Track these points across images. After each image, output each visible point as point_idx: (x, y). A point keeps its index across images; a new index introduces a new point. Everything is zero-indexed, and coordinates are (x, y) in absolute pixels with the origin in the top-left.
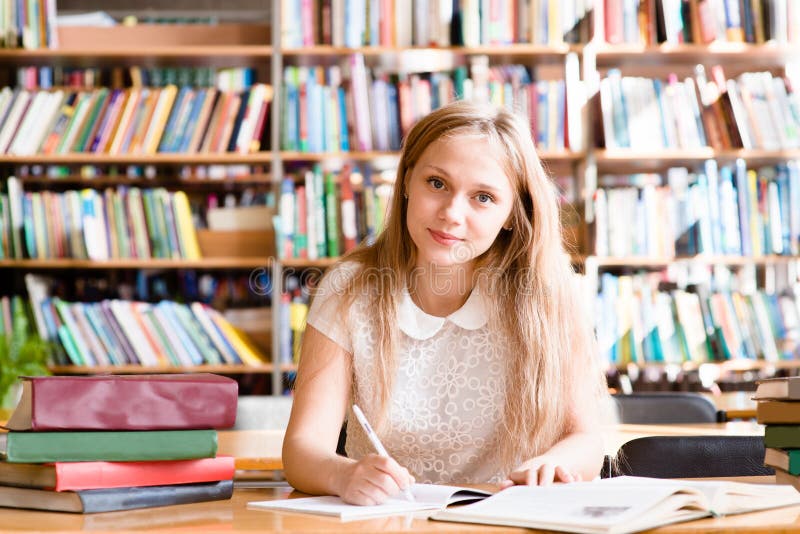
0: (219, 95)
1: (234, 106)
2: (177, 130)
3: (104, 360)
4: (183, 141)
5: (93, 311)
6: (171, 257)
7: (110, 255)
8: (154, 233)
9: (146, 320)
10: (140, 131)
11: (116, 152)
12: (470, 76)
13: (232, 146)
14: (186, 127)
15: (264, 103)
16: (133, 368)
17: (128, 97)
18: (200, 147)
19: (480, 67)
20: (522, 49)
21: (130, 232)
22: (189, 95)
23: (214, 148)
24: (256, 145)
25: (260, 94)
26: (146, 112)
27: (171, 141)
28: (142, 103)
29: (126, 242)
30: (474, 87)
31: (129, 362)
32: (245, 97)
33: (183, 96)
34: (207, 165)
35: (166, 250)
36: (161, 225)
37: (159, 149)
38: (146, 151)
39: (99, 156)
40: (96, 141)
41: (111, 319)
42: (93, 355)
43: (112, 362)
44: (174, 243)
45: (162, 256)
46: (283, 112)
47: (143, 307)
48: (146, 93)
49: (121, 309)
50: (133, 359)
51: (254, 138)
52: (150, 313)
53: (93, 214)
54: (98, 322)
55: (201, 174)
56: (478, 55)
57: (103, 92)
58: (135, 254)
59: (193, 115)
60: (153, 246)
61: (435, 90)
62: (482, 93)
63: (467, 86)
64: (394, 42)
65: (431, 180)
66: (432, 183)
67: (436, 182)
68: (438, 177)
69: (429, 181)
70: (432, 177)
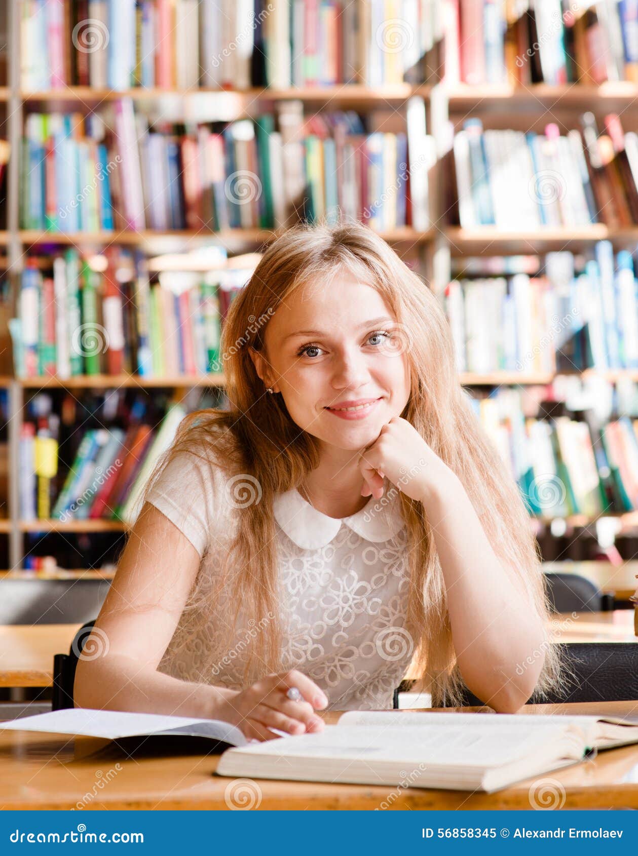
12: (277, 128)
19: (291, 117)
20: (350, 92)
30: (283, 143)
56: (289, 100)
61: (229, 148)
62: (293, 152)
63: (274, 141)
64: (174, 84)
65: (304, 351)
66: (305, 353)
67: (307, 350)
68: (310, 343)
69: (300, 354)
70: (303, 346)
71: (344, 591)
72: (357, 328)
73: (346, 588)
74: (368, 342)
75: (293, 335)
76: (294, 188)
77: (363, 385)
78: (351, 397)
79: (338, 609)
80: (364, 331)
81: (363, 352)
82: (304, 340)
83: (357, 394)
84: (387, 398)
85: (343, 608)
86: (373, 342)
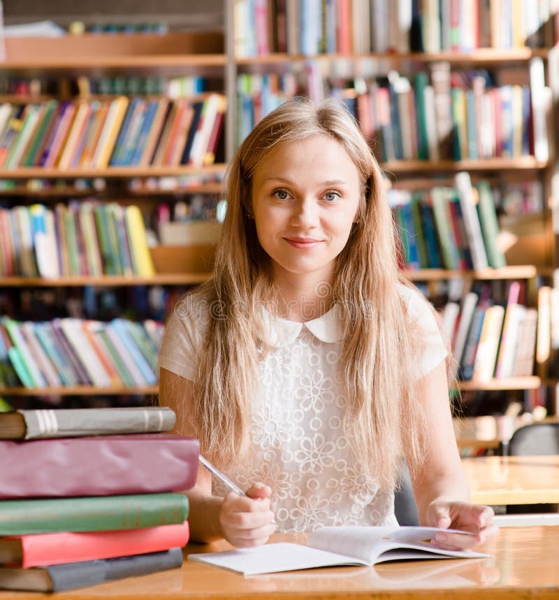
0: (171, 106)
1: (186, 117)
2: (129, 144)
3: (55, 381)
4: (135, 155)
5: (43, 330)
6: (123, 273)
7: (61, 272)
8: (106, 250)
9: (98, 339)
10: (90, 145)
11: (66, 166)
12: (430, 83)
13: (185, 159)
14: (137, 141)
15: (218, 114)
16: (85, 390)
17: (77, 109)
18: (152, 161)
19: (441, 75)
20: (485, 55)
21: (82, 248)
22: (140, 107)
23: (167, 161)
24: (210, 158)
25: (214, 105)
26: (96, 125)
27: (123, 155)
28: (92, 116)
29: (77, 259)
30: (436, 94)
31: (81, 383)
32: (198, 108)
33: (134, 108)
34: (157, 178)
35: (118, 266)
36: (114, 241)
37: (111, 162)
38: (98, 164)
39: (48, 170)
40: (45, 155)
41: (62, 340)
42: (44, 376)
43: (63, 384)
44: (126, 260)
45: (114, 273)
46: (238, 123)
47: (95, 326)
48: (96, 105)
49: (72, 327)
50: (85, 380)
51: (208, 150)
52: (102, 333)
53: (44, 230)
54: (49, 342)
55: (151, 186)
56: (439, 61)
57: (51, 105)
58: (86, 271)
59: (145, 127)
60: (106, 262)
61: (394, 99)
62: (443, 100)
63: (428, 93)
64: (351, 49)
65: (275, 193)
66: (277, 194)
67: (280, 193)
68: (281, 188)
69: (273, 194)
70: (276, 189)
71: (313, 385)
72: (319, 185)
73: (315, 383)
74: (325, 197)
75: (271, 179)
76: (444, 129)
77: (312, 228)
78: (302, 236)
79: (311, 399)
80: (323, 188)
81: (319, 204)
82: (278, 184)
83: (307, 234)
84: (327, 241)
85: (314, 398)
86: (329, 198)
